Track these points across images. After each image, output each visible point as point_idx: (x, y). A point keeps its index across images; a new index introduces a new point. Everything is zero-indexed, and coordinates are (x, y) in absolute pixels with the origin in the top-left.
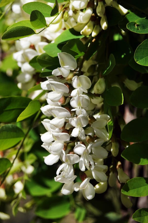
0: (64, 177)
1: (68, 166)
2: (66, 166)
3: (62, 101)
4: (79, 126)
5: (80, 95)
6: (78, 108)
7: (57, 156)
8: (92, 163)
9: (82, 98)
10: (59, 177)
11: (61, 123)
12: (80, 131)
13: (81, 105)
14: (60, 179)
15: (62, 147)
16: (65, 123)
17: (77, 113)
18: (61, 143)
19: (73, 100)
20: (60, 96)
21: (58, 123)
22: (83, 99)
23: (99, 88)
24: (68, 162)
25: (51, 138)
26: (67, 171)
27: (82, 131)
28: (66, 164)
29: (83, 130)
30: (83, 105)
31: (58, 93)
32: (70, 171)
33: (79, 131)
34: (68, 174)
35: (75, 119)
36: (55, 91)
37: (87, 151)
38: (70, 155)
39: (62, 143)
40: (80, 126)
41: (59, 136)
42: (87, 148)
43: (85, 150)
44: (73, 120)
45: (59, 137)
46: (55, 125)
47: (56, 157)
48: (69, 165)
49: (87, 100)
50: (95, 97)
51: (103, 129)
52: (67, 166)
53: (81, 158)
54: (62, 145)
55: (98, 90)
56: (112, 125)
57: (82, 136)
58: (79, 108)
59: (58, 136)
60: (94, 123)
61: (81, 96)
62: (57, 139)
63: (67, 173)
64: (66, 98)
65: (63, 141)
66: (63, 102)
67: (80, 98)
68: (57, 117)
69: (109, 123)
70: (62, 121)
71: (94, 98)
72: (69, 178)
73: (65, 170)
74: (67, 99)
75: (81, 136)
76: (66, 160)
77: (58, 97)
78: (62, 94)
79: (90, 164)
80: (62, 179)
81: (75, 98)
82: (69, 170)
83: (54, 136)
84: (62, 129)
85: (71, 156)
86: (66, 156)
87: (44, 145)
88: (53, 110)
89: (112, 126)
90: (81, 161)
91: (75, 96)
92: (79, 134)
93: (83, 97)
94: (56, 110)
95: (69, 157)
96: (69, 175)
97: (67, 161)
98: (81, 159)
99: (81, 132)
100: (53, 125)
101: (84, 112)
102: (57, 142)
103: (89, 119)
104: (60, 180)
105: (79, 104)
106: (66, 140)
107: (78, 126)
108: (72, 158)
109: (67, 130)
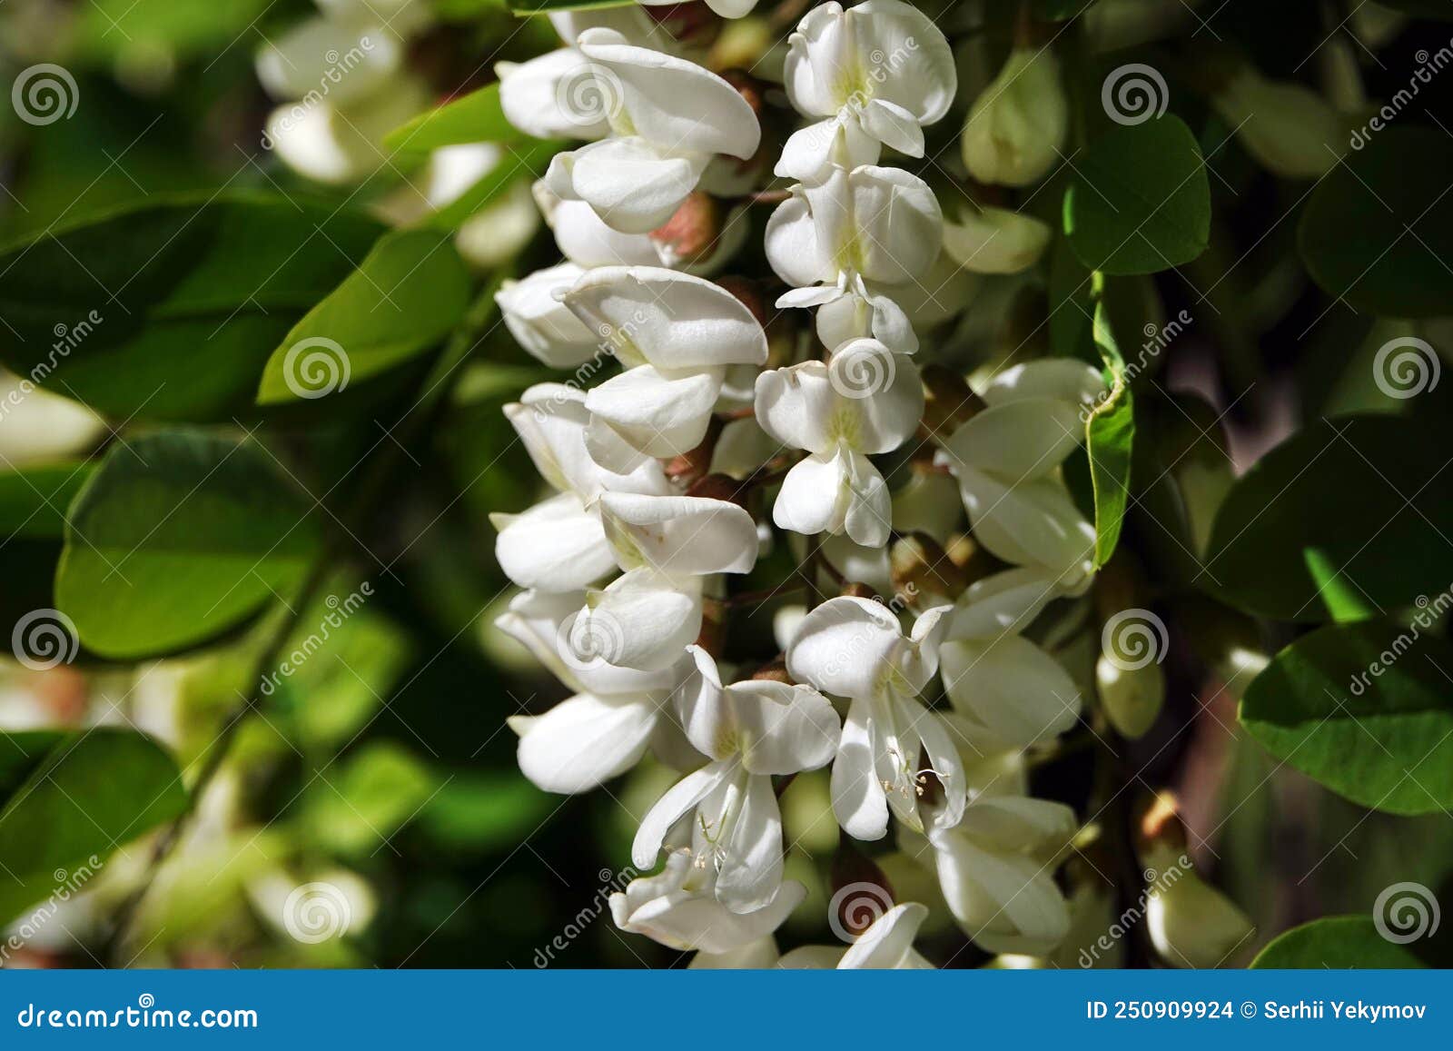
0: (696, 894)
1: (732, 791)
2: (720, 792)
3: (685, 231)
4: (842, 439)
5: (856, 171)
6: (835, 284)
7: (631, 710)
8: (945, 768)
9: (875, 192)
10: (651, 896)
11: (682, 414)
12: (854, 479)
13: (867, 259)
14: (660, 905)
15: (686, 625)
16: (717, 423)
17: (825, 326)
18: (676, 590)
19: (790, 217)
20: (684, 178)
21: (657, 413)
22: (884, 201)
23: (1016, 131)
24: (739, 755)
25: (593, 548)
26: (730, 831)
27: (864, 481)
28: (717, 778)
29: (876, 482)
30: (879, 257)
31: (664, 155)
32: (751, 841)
33: (847, 481)
34: (741, 859)
35: (810, 376)
36: (636, 139)
37: (907, 656)
38: (762, 692)
39: (688, 593)
40: (852, 446)
41: (668, 526)
42: (907, 628)
43: (893, 646)
44: (787, 389)
45: (661, 539)
46: (633, 424)
47: (627, 723)
48: (743, 782)
49: (916, 220)
50: (977, 212)
51: (1042, 481)
52: (724, 794)
53: (849, 724)
54: (690, 605)
55: (1003, 146)
56: (1127, 444)
57: (869, 521)
58: (847, 289)
59: (659, 525)
60: (962, 429)
61: (867, 181)
62: (643, 551)
63: (732, 850)
64: (719, 207)
65: (695, 576)
66: (699, 240)
67: (861, 192)
68: (644, 360)
69: (1097, 428)
70: (690, 395)
71: (967, 216)
72: (748, 896)
73: (713, 822)
74: (737, 219)
75: (859, 523)
76: (725, 740)
77: (663, 189)
78: (694, 163)
79: (932, 778)
80: (676, 906)
81: (817, 196)
82: (743, 823)
83: (616, 524)
84: (682, 474)
85: (767, 702)
86: (722, 701)
87: (523, 615)
88: (615, 299)
89: (1123, 455)
90: (854, 750)
91: (818, 180)
92: (842, 506)
93: (886, 186)
94: (639, 299)
95: (751, 702)
96: (741, 870)
97: (730, 749)
98: (854, 734)
99: (864, 492)
100: (610, 431)
101: (895, 318)
102: (641, 582)
103: (927, 394)
104: (659, 919)
105: (844, 250)
106: (726, 564)
107: (834, 438)
108: (775, 719)
109: (729, 478)
